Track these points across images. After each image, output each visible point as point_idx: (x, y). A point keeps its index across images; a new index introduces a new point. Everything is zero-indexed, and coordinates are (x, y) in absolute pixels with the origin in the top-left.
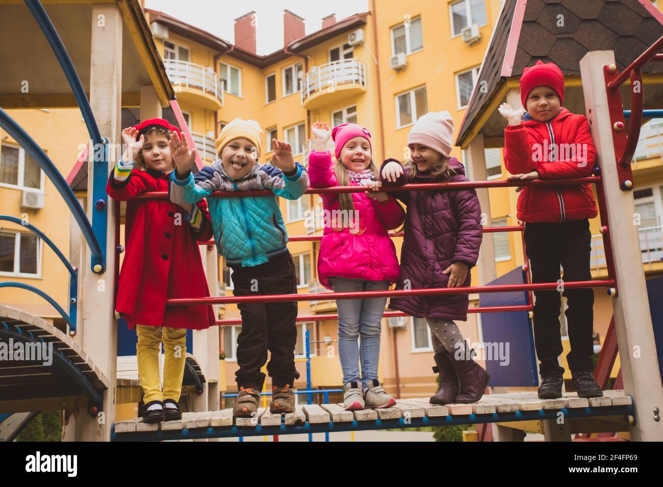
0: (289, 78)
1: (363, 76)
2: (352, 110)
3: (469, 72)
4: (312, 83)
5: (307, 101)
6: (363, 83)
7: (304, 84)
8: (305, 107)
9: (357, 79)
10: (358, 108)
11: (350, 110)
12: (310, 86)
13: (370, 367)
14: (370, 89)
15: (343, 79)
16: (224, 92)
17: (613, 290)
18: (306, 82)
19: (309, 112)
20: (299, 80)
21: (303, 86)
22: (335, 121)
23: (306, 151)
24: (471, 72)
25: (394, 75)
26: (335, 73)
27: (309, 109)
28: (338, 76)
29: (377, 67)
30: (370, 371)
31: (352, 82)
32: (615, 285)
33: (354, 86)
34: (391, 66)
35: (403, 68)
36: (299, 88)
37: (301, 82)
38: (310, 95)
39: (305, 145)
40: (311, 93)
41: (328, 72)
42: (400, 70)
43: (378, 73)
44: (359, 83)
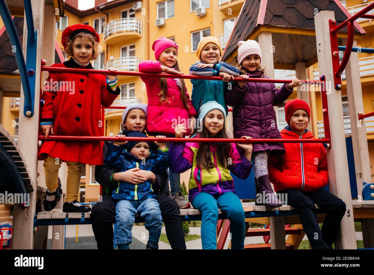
0: (97, 25)
1: (140, 28)
2: (132, 47)
3: (198, 33)
4: (110, 29)
5: (107, 39)
6: (140, 32)
7: (106, 29)
8: (106, 43)
9: (136, 29)
10: (136, 46)
11: (131, 47)
12: (109, 31)
13: (176, 184)
14: (143, 36)
15: (128, 29)
16: (58, 29)
17: (328, 145)
18: (107, 29)
19: (107, 46)
20: (102, 27)
21: (105, 31)
22: (122, 53)
23: (105, 68)
24: (199, 32)
25: (157, 30)
26: (124, 25)
27: (108, 44)
28: (126, 27)
29: (148, 24)
30: (176, 186)
31: (134, 31)
32: (329, 142)
33: (134, 33)
34: (156, 24)
35: (163, 26)
36: (102, 31)
37: (104, 28)
38: (109, 36)
39: (104, 64)
40: (110, 35)
41: (120, 24)
42: (161, 27)
43: (148, 27)
44: (138, 32)
